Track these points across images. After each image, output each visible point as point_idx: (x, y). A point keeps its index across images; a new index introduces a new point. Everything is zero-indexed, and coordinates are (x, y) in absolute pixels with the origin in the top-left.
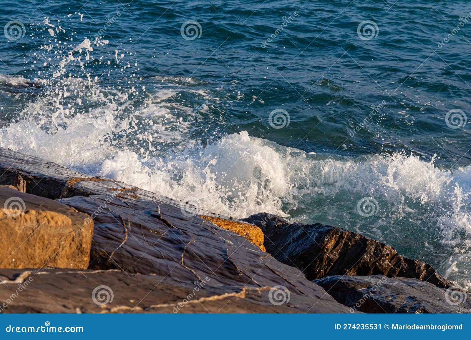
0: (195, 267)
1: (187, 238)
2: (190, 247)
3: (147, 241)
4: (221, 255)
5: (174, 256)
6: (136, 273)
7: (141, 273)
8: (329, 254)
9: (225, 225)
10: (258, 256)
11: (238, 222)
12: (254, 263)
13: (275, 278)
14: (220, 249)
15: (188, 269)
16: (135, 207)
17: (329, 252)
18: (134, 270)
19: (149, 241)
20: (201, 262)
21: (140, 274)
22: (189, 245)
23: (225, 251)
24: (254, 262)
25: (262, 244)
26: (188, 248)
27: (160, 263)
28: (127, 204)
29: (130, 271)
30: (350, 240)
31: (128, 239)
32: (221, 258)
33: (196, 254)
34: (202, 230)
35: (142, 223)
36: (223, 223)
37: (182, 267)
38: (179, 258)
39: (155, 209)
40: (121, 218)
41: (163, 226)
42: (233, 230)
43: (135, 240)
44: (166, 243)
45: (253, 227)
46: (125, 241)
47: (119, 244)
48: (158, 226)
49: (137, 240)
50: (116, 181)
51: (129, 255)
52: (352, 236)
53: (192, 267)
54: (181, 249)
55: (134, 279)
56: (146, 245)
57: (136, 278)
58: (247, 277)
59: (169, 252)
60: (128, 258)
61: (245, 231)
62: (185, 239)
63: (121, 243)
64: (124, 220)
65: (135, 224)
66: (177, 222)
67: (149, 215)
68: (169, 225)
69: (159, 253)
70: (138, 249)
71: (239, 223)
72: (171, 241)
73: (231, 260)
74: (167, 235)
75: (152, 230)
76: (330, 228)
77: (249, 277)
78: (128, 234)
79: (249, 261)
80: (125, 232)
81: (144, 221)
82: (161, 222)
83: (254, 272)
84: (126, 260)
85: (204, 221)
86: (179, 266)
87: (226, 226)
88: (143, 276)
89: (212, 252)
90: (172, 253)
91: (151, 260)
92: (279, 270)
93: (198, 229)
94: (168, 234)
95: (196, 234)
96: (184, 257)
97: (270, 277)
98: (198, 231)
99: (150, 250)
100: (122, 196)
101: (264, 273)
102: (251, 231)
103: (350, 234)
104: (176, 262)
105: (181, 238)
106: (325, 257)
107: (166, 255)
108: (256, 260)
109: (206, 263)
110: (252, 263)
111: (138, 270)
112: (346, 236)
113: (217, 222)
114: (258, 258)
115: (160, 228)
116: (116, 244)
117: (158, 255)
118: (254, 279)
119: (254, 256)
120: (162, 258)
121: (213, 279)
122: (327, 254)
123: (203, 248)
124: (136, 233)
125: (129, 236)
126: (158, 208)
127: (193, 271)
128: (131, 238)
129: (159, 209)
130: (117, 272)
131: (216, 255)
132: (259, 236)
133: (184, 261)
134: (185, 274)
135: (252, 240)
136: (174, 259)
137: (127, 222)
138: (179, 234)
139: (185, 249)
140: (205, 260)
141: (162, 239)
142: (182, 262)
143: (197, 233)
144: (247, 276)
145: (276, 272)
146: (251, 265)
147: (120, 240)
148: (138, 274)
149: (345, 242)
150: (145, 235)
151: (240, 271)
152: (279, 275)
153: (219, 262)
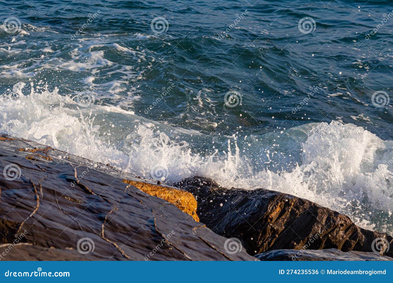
0: (117, 239)
1: (108, 206)
2: (111, 216)
3: (62, 210)
4: (148, 226)
5: (93, 227)
6: (49, 247)
7: (56, 247)
8: (274, 224)
9: (151, 191)
10: (191, 227)
11: (167, 187)
12: (186, 236)
13: (211, 252)
14: (147, 218)
15: (110, 241)
16: (48, 170)
17: (273, 222)
18: (48, 244)
19: (64, 209)
20: (124, 234)
21: (54, 248)
22: (111, 214)
23: (152, 221)
24: (186, 233)
25: (195, 213)
26: (109, 217)
27: (77, 235)
28: (38, 167)
29: (42, 245)
30: (298, 208)
31: (40, 208)
32: (147, 229)
33: (119, 225)
34: (126, 197)
35: (57, 189)
36: (149, 189)
37: (103, 240)
38: (99, 229)
39: (71, 172)
40: (32, 183)
41: (81, 192)
42: (161, 197)
43: (48, 208)
44: (83, 212)
45: (184, 193)
46: (37, 209)
47: (29, 213)
48: (75, 192)
49: (50, 208)
50: (25, 140)
51: (41, 226)
52: (300, 203)
53: (114, 239)
54: (102, 219)
55: (48, 254)
56: (61, 214)
57: (50, 252)
58: (178, 252)
59: (87, 222)
60: (40, 229)
61: (175, 197)
62: (106, 208)
63: (32, 212)
64: (35, 185)
65: (48, 190)
66: (97, 187)
67: (65, 180)
68: (87, 192)
69: (76, 224)
70: (52, 219)
71: (168, 189)
72: (90, 210)
73: (160, 232)
74: (85, 202)
75: (68, 197)
76: (274, 194)
77: (181, 252)
78: (40, 201)
79: (181, 233)
80: (36, 199)
81: (59, 186)
82: (78, 187)
83: (186, 246)
84: (38, 232)
85: (127, 187)
86: (99, 239)
87: (154, 192)
88: (58, 250)
89: (137, 223)
90: (92, 224)
91: (67, 231)
92: (215, 243)
93: (121, 196)
94: (87, 202)
95: (118, 202)
96: (105, 229)
97: (205, 251)
98: (121, 198)
99: (65, 220)
100: (33, 157)
101: (197, 247)
102: (183, 198)
103: (297, 201)
104: (96, 234)
105: (102, 206)
106: (269, 227)
107: (84, 226)
108: (189, 231)
109: (130, 235)
110: (184, 235)
111: (52, 244)
112: (293, 204)
113: (142, 187)
114: (191, 229)
115: (77, 195)
116: (26, 214)
117: (74, 225)
118: (186, 253)
119: (186, 226)
120: (78, 229)
121: (139, 254)
122: (271, 225)
123: (127, 218)
124: (50, 201)
125: (41, 204)
126: (74, 171)
127: (115, 244)
128: (43, 206)
129: (76, 173)
130: (27, 246)
131: (142, 226)
132: (192, 204)
133: (104, 233)
134: (106, 248)
135: (183, 208)
136: (94, 230)
137: (38, 188)
138: (99, 201)
139: (106, 218)
140: (128, 231)
141: (80, 208)
142: (103, 234)
143: (120, 201)
144: (179, 250)
145: (211, 245)
146: (183, 238)
147: (30, 208)
148: (52, 248)
149: (292, 210)
150: (60, 203)
151: (170, 245)
152: (215, 249)
153: (145, 234)
